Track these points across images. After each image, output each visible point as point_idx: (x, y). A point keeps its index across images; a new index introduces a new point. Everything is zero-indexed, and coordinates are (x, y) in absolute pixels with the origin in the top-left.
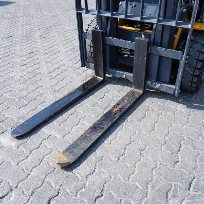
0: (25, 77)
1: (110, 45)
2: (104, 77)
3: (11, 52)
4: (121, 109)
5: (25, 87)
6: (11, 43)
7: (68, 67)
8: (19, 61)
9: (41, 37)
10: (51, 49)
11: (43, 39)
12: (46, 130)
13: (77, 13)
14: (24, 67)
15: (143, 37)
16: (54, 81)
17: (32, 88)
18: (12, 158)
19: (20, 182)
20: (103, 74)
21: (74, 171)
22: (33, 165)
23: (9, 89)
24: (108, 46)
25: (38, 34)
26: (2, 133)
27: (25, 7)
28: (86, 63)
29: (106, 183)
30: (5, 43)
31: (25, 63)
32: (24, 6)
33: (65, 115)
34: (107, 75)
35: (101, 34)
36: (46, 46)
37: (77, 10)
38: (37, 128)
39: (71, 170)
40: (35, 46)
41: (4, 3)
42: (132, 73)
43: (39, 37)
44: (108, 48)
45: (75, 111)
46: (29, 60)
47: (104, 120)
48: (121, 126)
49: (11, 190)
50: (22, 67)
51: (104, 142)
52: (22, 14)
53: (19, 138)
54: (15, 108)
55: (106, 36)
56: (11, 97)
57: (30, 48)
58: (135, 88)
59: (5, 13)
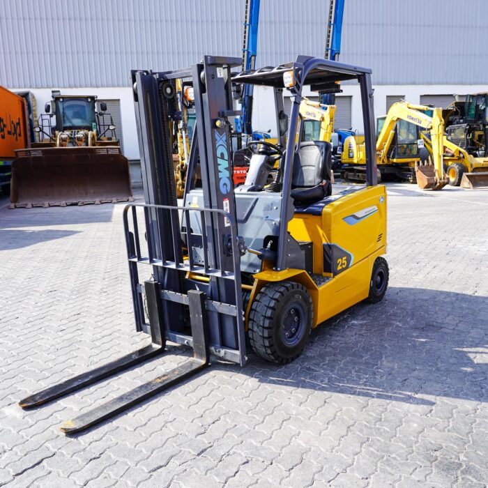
0: (57, 346)
1: (167, 300)
2: (164, 345)
3: (48, 313)
4: (164, 381)
5: (54, 357)
6: (53, 300)
7: (123, 334)
8: (55, 325)
9: (102, 291)
10: (110, 309)
11: (104, 294)
12: (62, 403)
13: (130, 262)
14: (61, 334)
15: (198, 289)
16: (96, 351)
17: (62, 359)
18: (14, 427)
19: (15, 446)
20: (160, 340)
21: (80, 438)
22: (35, 433)
23: (32, 360)
24: (165, 302)
25: (98, 287)
26: (9, 405)
27: (95, 240)
28: (142, 325)
29: (109, 448)
30: (42, 300)
31: (64, 328)
32: (93, 238)
33: (92, 389)
34: (168, 343)
35: (154, 287)
36: (102, 305)
37: (129, 258)
38: (53, 400)
39: (76, 437)
40: (87, 304)
41: (61, 233)
42: (191, 336)
43: (98, 291)
44: (165, 304)
45: (108, 384)
46: (71, 324)
47: (136, 392)
48: (157, 400)
49: (5, 452)
50: (58, 333)
51: (127, 414)
52: (84, 254)
53: (27, 408)
54: (33, 381)
55: (163, 289)
56: (31, 369)
57: (78, 307)
58: (197, 357)
59: (58, 252)
